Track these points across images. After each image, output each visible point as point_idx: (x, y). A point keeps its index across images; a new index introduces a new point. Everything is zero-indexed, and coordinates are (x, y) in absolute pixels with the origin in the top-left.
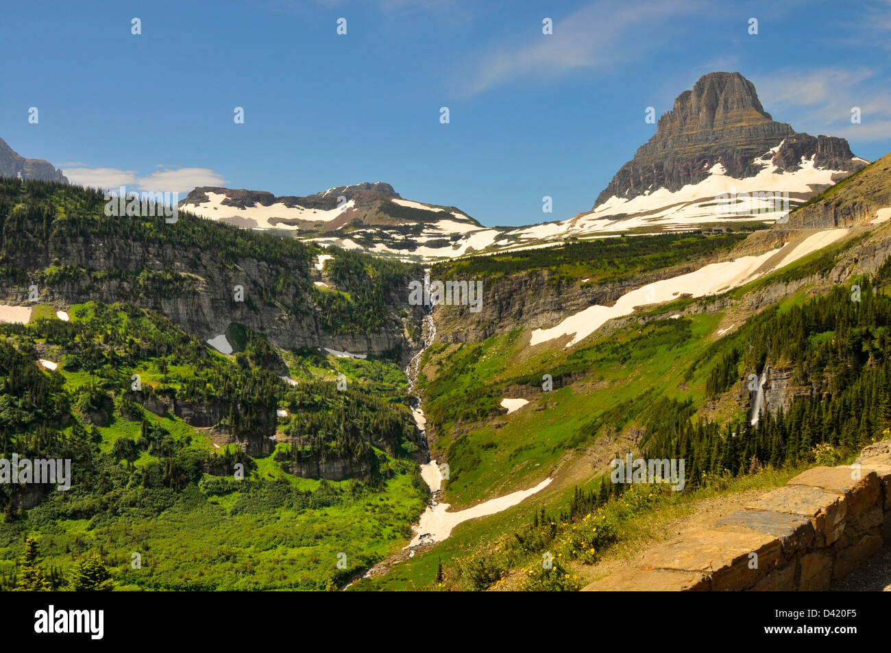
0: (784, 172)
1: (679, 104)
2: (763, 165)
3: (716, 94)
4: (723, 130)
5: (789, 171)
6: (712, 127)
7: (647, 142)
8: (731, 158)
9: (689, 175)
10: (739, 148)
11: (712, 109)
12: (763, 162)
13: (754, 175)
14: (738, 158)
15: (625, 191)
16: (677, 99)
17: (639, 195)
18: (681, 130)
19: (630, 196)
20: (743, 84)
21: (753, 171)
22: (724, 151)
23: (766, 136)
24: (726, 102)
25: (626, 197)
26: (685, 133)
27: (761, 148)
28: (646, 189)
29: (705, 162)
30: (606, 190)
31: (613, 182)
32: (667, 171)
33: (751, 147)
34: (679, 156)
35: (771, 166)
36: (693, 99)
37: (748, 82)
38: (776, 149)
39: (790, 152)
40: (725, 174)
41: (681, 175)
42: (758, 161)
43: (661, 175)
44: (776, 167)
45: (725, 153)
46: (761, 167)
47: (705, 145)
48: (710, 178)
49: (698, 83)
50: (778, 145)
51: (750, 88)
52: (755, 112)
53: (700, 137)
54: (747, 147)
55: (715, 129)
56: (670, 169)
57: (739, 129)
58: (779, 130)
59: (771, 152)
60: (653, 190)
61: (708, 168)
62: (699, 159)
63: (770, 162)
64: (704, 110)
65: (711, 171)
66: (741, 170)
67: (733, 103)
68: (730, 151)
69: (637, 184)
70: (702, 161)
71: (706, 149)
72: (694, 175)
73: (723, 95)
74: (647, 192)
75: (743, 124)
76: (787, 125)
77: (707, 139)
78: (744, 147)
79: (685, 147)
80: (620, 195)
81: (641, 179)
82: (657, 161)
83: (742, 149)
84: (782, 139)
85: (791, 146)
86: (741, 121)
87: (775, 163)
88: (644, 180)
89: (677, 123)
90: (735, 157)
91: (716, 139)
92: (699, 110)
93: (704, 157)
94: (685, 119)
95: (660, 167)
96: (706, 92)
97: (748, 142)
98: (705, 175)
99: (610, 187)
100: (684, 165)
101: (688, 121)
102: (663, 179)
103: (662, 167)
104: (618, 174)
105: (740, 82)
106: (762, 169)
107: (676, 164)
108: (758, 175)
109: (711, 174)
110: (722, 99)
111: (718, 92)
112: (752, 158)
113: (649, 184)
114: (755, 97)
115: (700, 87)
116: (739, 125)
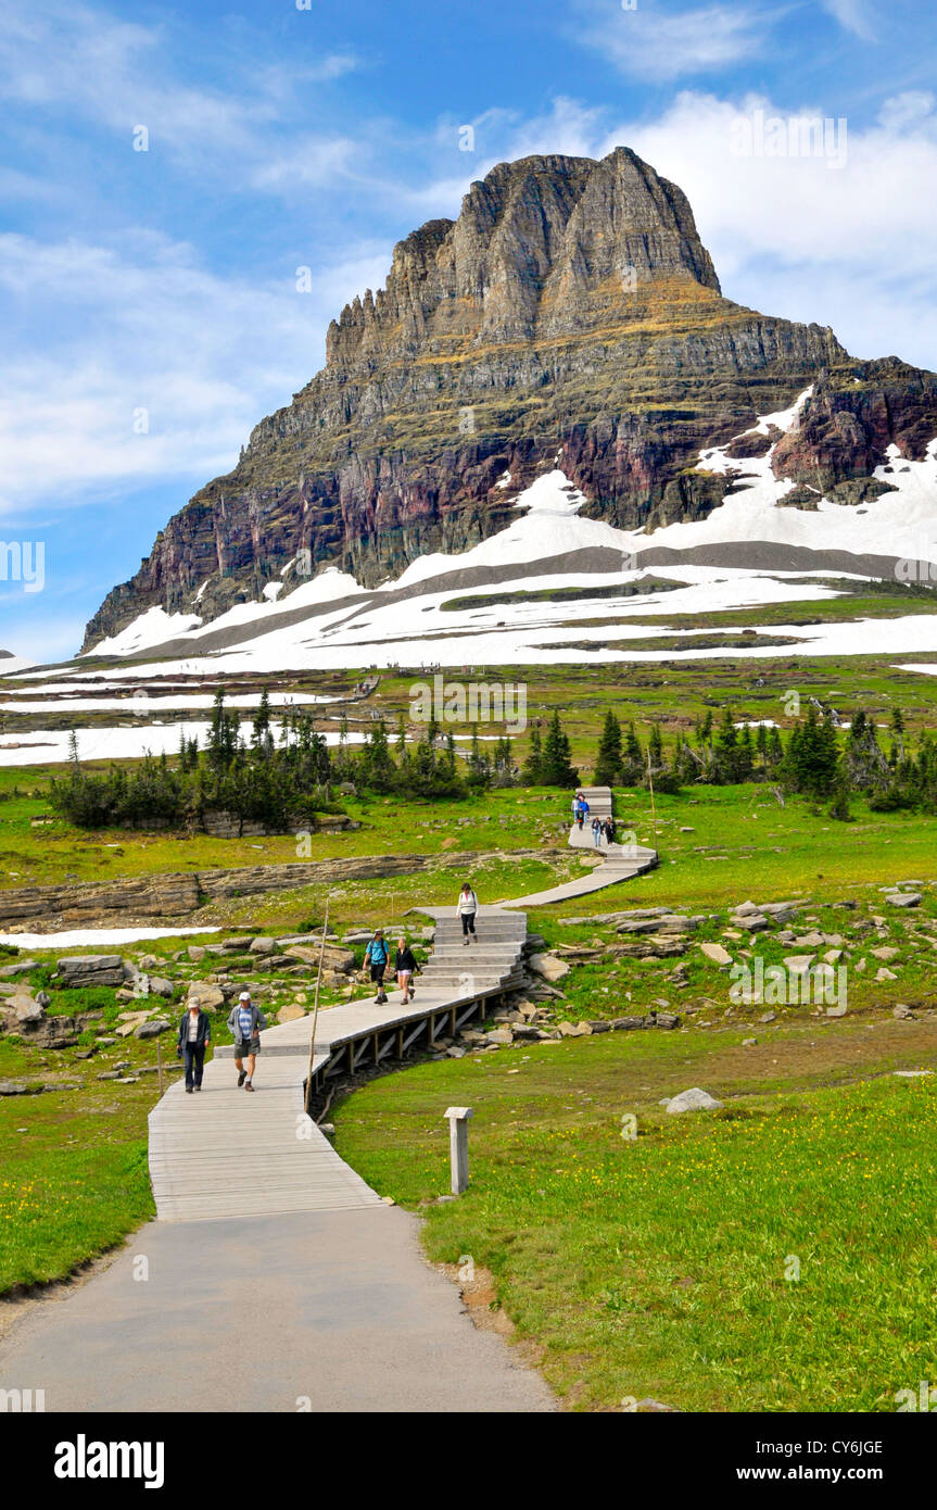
0: (823, 504)
1: (409, 260)
2: (733, 475)
3: (546, 227)
4: (571, 348)
5: (842, 499)
6: (532, 336)
7: (288, 403)
8: (605, 448)
9: (435, 516)
10: (636, 409)
11: (533, 278)
12: (735, 464)
13: (705, 508)
14: (636, 446)
15: (193, 586)
16: (403, 245)
17: (243, 599)
18: (412, 349)
19: (211, 604)
20: (650, 189)
21: (700, 499)
22: (575, 421)
23: (740, 370)
24: (584, 250)
25: (198, 610)
26: (425, 360)
27: (724, 413)
28: (269, 574)
29: (501, 466)
30: (129, 586)
31: (158, 553)
32: (353, 502)
33: (683, 406)
34: (398, 444)
35: (765, 483)
36: (461, 239)
37: (665, 185)
38: (785, 420)
39: (842, 426)
40: (581, 513)
41: (404, 516)
42: (713, 461)
43: (328, 519)
44: (788, 485)
45: (581, 430)
46: (729, 484)
47: (503, 405)
48: (518, 525)
49: (482, 188)
50: (789, 402)
51: (672, 202)
52: (694, 284)
53: (483, 373)
54: (664, 407)
55: (539, 346)
56: (363, 494)
57: (636, 343)
58: (790, 348)
59: (762, 428)
60: (296, 579)
61: (514, 490)
62: (480, 454)
63: (760, 465)
64: (501, 275)
65: (523, 499)
66: (644, 496)
67: (611, 250)
68: (600, 422)
69: (243, 558)
70: (489, 462)
71: (506, 419)
72: (455, 516)
73: (573, 224)
74: (272, 588)
75: (650, 325)
76: (820, 331)
77: (511, 383)
78: (655, 407)
79: (423, 409)
80: (176, 605)
81: (256, 538)
82: (316, 467)
83: (650, 414)
84: (801, 384)
85: (844, 402)
86: (641, 315)
87: (781, 466)
88: (263, 541)
89: (403, 330)
90: (619, 444)
91: (546, 380)
92: (483, 279)
93: (499, 446)
94: (428, 312)
95: (325, 491)
96: (508, 214)
97: (669, 391)
98: (502, 517)
99: (144, 573)
100: (415, 477)
101: (440, 319)
102: (339, 538)
103: (336, 488)
104: (176, 521)
105: (639, 179)
106: (731, 490)
107: (386, 472)
108: (716, 512)
109: (524, 512)
110: (567, 240)
111: (554, 217)
112: (689, 447)
113: (282, 553)
114: (690, 237)
115: (488, 200)
116: (635, 327)
